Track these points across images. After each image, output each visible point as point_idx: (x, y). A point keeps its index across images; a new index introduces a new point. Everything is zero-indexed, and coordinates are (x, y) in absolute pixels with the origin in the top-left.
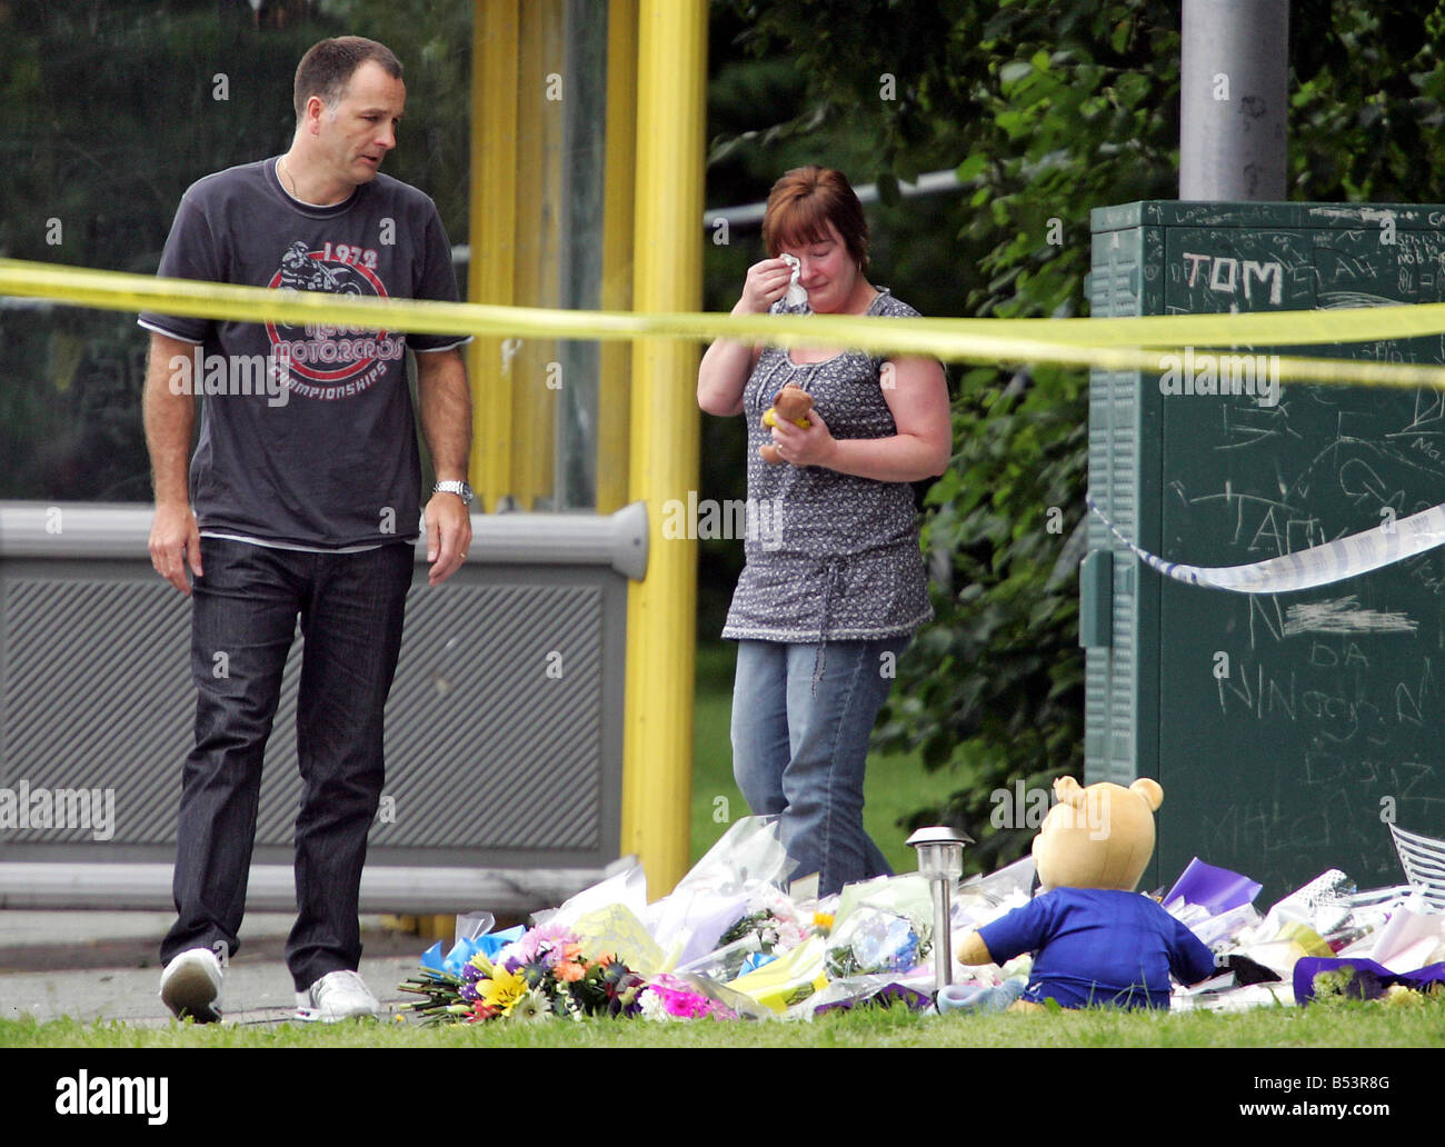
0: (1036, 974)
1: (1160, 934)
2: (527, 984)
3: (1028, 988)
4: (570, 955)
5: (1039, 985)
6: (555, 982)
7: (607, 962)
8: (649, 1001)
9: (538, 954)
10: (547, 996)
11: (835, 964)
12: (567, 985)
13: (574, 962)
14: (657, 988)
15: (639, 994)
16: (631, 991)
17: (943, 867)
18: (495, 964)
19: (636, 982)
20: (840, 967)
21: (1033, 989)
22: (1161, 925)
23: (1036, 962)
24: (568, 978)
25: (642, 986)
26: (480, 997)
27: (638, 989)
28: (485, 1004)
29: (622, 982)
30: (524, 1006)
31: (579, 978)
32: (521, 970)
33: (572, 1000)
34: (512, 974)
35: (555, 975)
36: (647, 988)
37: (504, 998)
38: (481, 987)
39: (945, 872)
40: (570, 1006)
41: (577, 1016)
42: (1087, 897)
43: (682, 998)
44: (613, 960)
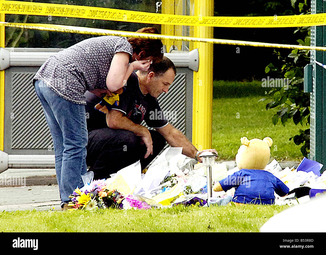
0: (236, 194)
1: (272, 182)
2: (90, 197)
3: (234, 198)
4: (103, 189)
5: (237, 197)
6: (99, 197)
7: (114, 191)
8: (125, 203)
9: (94, 189)
10: (96, 201)
11: (186, 191)
12: (102, 198)
13: (104, 191)
14: (127, 198)
15: (122, 201)
16: (120, 200)
17: (209, 163)
18: (82, 192)
19: (122, 197)
20: (188, 192)
21: (235, 198)
22: (272, 179)
23: (236, 191)
24: (103, 196)
25: (123, 198)
26: (77, 201)
27: (122, 199)
28: (78, 203)
29: (117, 197)
30: (90, 204)
31: (105, 196)
32: (89, 194)
33: (103, 202)
34: (86, 195)
35: (99, 195)
36: (125, 199)
37: (84, 201)
38: (78, 198)
39: (210, 165)
40: (102, 204)
41: (105, 207)
42: (250, 172)
43: (134, 202)
44: (115, 191)
